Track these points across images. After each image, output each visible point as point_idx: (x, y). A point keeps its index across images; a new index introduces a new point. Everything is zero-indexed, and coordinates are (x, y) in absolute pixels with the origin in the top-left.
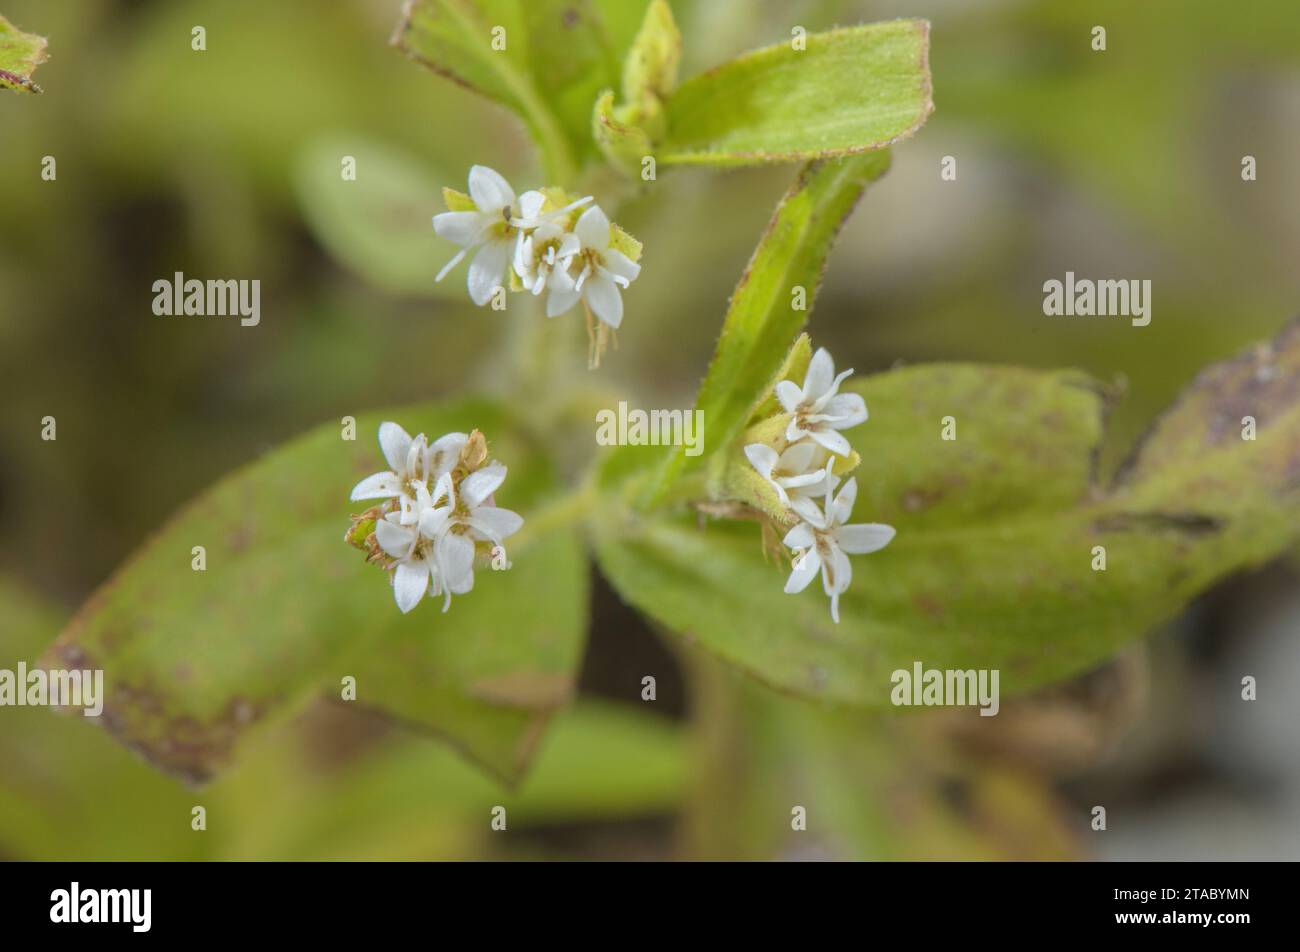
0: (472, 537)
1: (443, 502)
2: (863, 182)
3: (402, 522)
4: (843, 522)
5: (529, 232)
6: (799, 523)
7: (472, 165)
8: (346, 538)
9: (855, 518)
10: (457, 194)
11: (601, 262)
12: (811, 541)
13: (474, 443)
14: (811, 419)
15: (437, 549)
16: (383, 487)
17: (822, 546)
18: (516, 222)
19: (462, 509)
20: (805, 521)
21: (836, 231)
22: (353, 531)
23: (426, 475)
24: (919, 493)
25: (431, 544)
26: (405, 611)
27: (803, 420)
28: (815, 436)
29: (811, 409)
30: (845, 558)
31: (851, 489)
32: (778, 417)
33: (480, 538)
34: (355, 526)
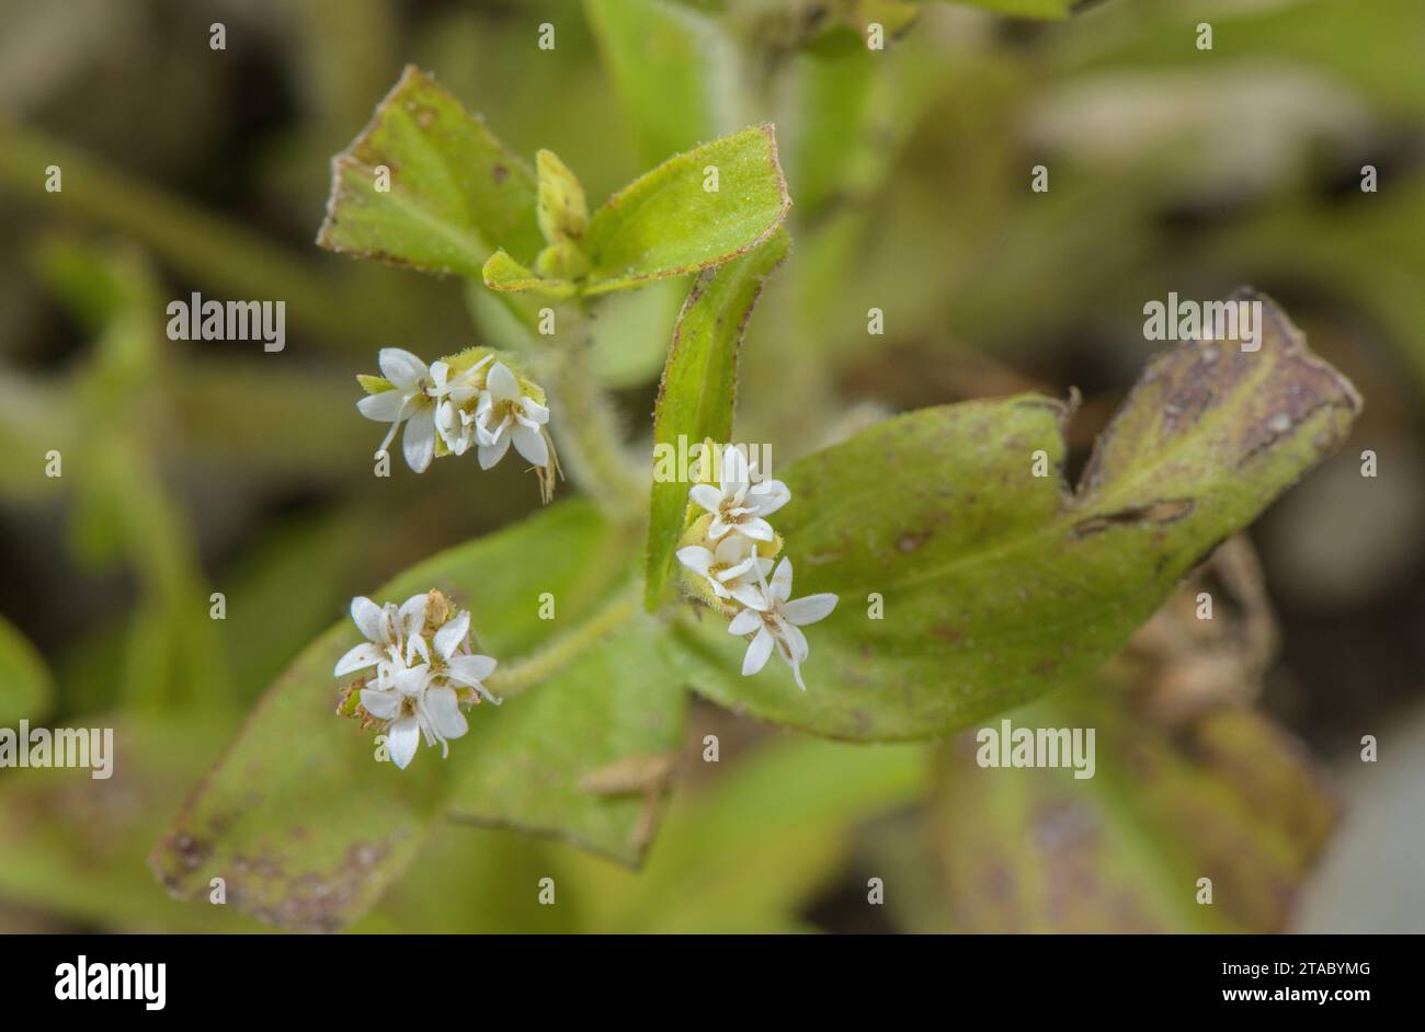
0: (452, 686)
1: (418, 660)
2: (760, 277)
3: (381, 689)
4: (786, 599)
5: (447, 398)
6: (740, 611)
7: (379, 350)
8: (338, 712)
9: (796, 593)
10: (373, 378)
11: (519, 409)
12: (757, 623)
13: (432, 602)
14: (736, 512)
15: (421, 704)
16: (362, 659)
17: (771, 624)
18: (432, 392)
19: (438, 661)
20: (746, 607)
21: (741, 329)
22: (344, 703)
23: (400, 638)
24: (910, 535)
25: (416, 701)
26: (403, 767)
27: (729, 515)
28: (740, 527)
29: (733, 504)
30: (798, 631)
31: (785, 568)
32: (703, 518)
33: (458, 686)
34: (346, 699)
